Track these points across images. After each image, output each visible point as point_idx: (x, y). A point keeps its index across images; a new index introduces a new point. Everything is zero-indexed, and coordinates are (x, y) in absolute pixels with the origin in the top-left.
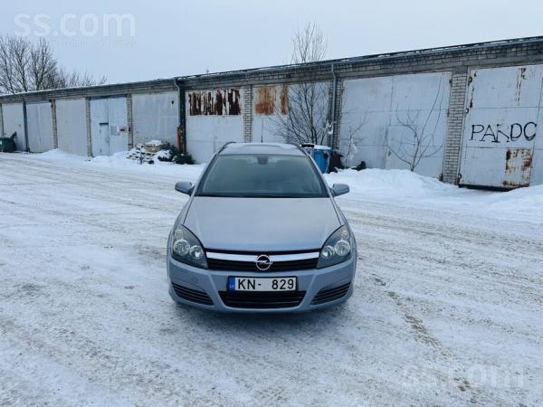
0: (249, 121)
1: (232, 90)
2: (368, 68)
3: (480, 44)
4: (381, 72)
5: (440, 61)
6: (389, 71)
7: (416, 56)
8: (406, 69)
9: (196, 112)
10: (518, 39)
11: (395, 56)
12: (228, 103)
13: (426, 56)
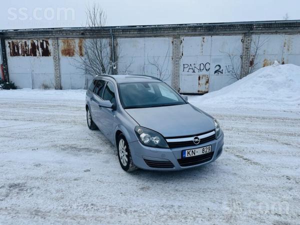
0: (57, 61)
1: (43, 41)
2: (131, 33)
3: (186, 24)
4: (138, 35)
5: (167, 32)
6: (142, 35)
7: (156, 28)
8: (151, 35)
9: (15, 54)
10: (201, 24)
11: (145, 27)
12: (40, 49)
13: (160, 28)
